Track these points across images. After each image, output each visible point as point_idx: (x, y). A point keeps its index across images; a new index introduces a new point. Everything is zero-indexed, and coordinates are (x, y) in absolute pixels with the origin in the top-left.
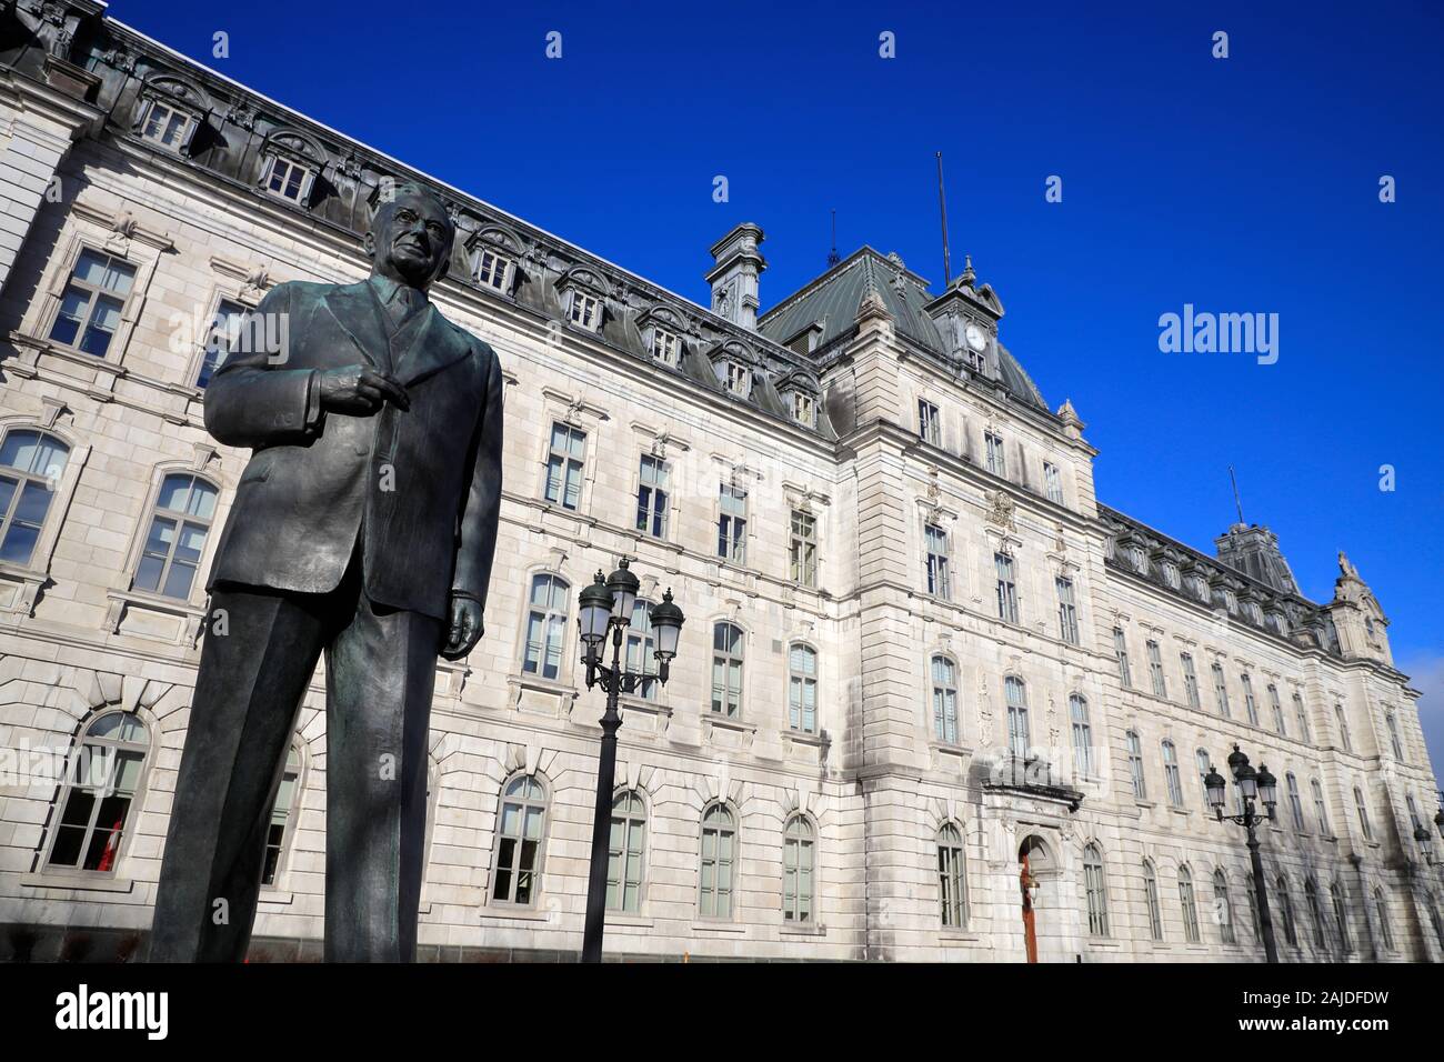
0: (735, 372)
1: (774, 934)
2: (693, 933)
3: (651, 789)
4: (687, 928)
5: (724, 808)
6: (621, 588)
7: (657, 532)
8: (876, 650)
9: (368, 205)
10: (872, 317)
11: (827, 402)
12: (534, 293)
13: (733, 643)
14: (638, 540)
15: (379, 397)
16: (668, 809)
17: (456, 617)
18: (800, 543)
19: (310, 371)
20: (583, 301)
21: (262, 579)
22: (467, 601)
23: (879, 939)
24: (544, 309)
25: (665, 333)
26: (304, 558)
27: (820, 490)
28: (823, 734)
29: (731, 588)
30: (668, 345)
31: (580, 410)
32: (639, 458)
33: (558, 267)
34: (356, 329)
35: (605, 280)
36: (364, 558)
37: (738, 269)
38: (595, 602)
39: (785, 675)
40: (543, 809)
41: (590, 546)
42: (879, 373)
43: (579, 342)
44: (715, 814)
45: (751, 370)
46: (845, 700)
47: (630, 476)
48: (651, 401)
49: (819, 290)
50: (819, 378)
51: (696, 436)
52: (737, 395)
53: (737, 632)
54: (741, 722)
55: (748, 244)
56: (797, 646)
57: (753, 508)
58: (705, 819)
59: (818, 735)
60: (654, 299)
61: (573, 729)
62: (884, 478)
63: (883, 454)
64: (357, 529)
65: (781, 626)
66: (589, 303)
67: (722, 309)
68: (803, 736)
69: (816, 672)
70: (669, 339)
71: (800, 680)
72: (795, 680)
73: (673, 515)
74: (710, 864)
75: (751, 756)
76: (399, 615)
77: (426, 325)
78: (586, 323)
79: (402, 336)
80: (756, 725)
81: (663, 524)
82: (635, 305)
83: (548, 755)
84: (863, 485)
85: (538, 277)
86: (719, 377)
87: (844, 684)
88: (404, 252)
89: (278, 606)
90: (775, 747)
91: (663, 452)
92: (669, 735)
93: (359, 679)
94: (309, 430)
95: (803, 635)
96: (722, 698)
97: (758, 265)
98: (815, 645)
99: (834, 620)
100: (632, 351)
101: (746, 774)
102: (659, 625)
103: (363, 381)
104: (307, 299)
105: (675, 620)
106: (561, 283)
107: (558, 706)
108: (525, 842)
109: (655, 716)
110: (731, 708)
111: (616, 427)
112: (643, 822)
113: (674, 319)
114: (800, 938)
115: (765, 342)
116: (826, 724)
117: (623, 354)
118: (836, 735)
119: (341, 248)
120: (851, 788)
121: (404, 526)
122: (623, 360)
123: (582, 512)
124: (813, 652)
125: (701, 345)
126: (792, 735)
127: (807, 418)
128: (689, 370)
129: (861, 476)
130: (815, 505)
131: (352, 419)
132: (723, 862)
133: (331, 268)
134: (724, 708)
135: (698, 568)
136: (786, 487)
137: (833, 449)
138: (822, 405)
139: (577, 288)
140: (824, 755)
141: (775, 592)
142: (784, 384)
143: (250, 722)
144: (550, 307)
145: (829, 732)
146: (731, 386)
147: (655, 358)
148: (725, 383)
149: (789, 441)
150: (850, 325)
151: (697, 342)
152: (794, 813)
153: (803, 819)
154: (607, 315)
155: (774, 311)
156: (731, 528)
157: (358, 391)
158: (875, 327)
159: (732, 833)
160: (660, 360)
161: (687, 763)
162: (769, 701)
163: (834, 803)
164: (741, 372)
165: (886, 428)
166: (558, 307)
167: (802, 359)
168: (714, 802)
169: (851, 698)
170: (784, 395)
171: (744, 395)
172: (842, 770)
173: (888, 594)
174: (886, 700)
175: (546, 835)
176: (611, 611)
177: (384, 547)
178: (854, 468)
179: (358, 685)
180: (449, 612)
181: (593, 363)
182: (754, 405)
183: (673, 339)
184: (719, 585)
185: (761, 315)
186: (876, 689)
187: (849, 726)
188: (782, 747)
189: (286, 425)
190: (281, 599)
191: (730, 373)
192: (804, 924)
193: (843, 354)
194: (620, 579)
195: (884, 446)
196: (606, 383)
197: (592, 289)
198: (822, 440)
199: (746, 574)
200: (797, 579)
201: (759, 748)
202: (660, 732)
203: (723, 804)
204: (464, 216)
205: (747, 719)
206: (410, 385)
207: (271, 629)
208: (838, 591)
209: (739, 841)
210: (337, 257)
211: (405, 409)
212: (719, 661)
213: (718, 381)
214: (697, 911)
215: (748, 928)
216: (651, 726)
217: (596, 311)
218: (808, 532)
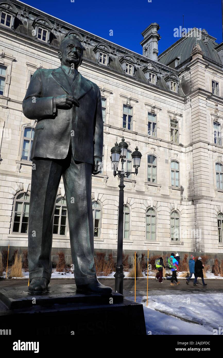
0: (152, 76)
1: (168, 244)
2: (144, 244)
3: (131, 204)
4: (143, 243)
5: (152, 209)
6: (123, 147)
7: (129, 128)
8: (198, 162)
9: (32, 27)
10: (196, 53)
11: (181, 84)
12: (87, 54)
13: (153, 161)
14: (124, 131)
15: (71, 104)
16: (136, 210)
17: (96, 163)
18: (173, 130)
19: (52, 97)
20: (103, 56)
21: (46, 156)
22: (98, 159)
23: (199, 246)
24: (91, 59)
25: (129, 64)
26: (57, 150)
27: (179, 113)
28: (181, 187)
29: (152, 144)
30: (130, 68)
31: (104, 91)
32: (123, 106)
33: (94, 44)
34: (62, 83)
35: (109, 48)
36: (72, 149)
37: (151, 40)
38: (116, 152)
39: (169, 170)
40: (100, 211)
41: (109, 133)
42: (199, 73)
43: (102, 69)
44: (150, 211)
45: (156, 75)
46: (188, 177)
47: (120, 111)
48: (126, 87)
49: (178, 45)
50: (179, 76)
51: (140, 98)
52: (152, 83)
53: (154, 158)
54: (157, 184)
55: (154, 30)
56: (173, 161)
57: (158, 119)
58: (147, 212)
59: (180, 187)
60: (125, 53)
61: (107, 188)
62: (200, 108)
63: (200, 100)
64: (70, 141)
65: (168, 155)
66: (105, 56)
67: (146, 54)
68: (176, 188)
69: (179, 169)
70: (130, 66)
71: (174, 171)
72: (173, 171)
73: (134, 123)
74: (149, 225)
75: (160, 194)
76: (82, 164)
77: (80, 80)
78: (104, 63)
79: (74, 84)
80: (161, 185)
81: (131, 126)
82: (119, 56)
83: (101, 195)
84: (193, 110)
85: (88, 48)
86: (147, 78)
87: (188, 172)
88: (71, 58)
89: (51, 163)
90: (167, 191)
91: (130, 103)
92: (135, 188)
93: (73, 181)
94: (54, 115)
95: (175, 158)
96: (150, 177)
97: (158, 38)
98: (178, 161)
99: (184, 153)
100: (119, 71)
101: (158, 199)
102: (135, 158)
103: (67, 99)
104: (46, 75)
105: (139, 156)
106: (95, 50)
107: (103, 181)
108: (95, 220)
109: (131, 183)
110: (153, 180)
111: (115, 96)
112: (129, 213)
113: (131, 59)
114: (176, 246)
115: (161, 65)
116: (182, 184)
117: (116, 72)
118: (185, 187)
119: (26, 43)
120: (190, 203)
121: (81, 139)
122: (116, 74)
123: (106, 124)
124: (178, 163)
125: (140, 67)
126: (172, 188)
127: (175, 89)
128: (137, 76)
129: (193, 107)
130: (178, 118)
131: (65, 111)
132: (153, 224)
133: (24, 50)
134: (151, 180)
135: (142, 139)
136: (169, 112)
137: (183, 99)
138: (180, 85)
139: (100, 51)
140: (182, 193)
141: (166, 145)
142: (167, 79)
143: (47, 194)
144: (92, 58)
145: (183, 186)
146: (150, 81)
147: (126, 73)
148: (148, 80)
149: (169, 97)
150: (189, 57)
151: (139, 67)
152: (173, 210)
153: (176, 212)
154: (110, 60)
155: (163, 54)
156: (152, 126)
157: (66, 102)
158: (198, 57)
159: (155, 216)
160: (128, 73)
161: (141, 197)
162: (165, 178)
163: (185, 207)
164: (153, 76)
165: (201, 91)
166: (94, 58)
167: (173, 70)
168: (149, 207)
169: (190, 176)
170: (167, 82)
171: (155, 83)
172: (188, 198)
173: (201, 144)
174: (201, 177)
175: (101, 218)
176: (120, 154)
177: (77, 146)
178: (190, 105)
179: (73, 183)
180: (94, 162)
181: (107, 76)
182: (158, 86)
183: (131, 66)
184: (149, 144)
185: (159, 55)
186: (198, 173)
187: (189, 185)
188: (169, 191)
189: (48, 113)
190: (52, 161)
191: (150, 76)
192: (177, 242)
193: (187, 67)
194: (122, 144)
195: (200, 97)
196: (111, 82)
197: (105, 51)
198: (180, 96)
199: (157, 140)
200: (172, 141)
201: (162, 192)
202: (133, 188)
203: (152, 208)
204: (63, 29)
205: (158, 183)
206: (79, 99)
207: (50, 169)
208: (185, 144)
209: (157, 218)
210: (25, 46)
211: (78, 107)
212: (149, 166)
213: (146, 79)
214: (146, 238)
215: (160, 243)
216: (130, 186)
217: (107, 58)
218: (175, 126)
